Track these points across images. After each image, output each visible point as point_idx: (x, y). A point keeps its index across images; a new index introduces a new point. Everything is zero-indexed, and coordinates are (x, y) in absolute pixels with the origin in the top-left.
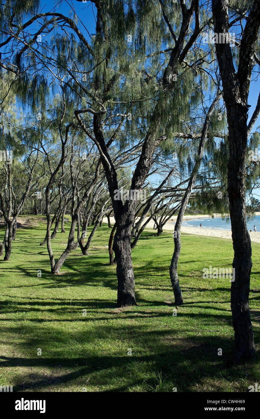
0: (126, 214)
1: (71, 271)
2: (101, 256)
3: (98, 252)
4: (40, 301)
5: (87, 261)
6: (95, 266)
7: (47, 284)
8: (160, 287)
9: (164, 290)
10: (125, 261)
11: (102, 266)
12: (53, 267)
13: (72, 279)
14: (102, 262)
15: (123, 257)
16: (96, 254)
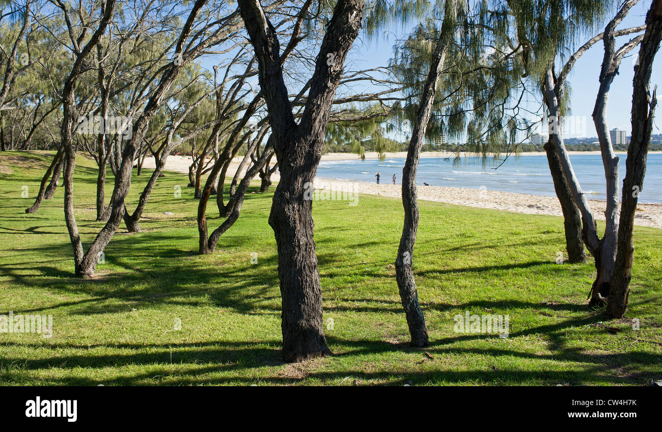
0: (306, 140)
1: (120, 270)
2: (170, 234)
3: (156, 225)
4: (80, 353)
5: (145, 245)
6: (167, 257)
7: (74, 303)
8: (345, 304)
9: (359, 310)
10: (303, 252)
11: (184, 256)
12: (80, 263)
13: (130, 289)
14: (180, 248)
15: (299, 241)
16: (155, 230)
